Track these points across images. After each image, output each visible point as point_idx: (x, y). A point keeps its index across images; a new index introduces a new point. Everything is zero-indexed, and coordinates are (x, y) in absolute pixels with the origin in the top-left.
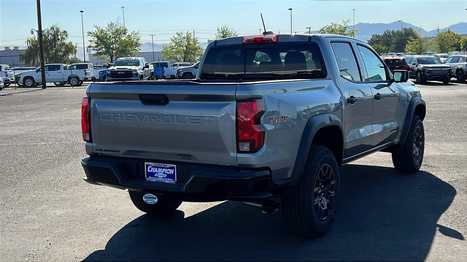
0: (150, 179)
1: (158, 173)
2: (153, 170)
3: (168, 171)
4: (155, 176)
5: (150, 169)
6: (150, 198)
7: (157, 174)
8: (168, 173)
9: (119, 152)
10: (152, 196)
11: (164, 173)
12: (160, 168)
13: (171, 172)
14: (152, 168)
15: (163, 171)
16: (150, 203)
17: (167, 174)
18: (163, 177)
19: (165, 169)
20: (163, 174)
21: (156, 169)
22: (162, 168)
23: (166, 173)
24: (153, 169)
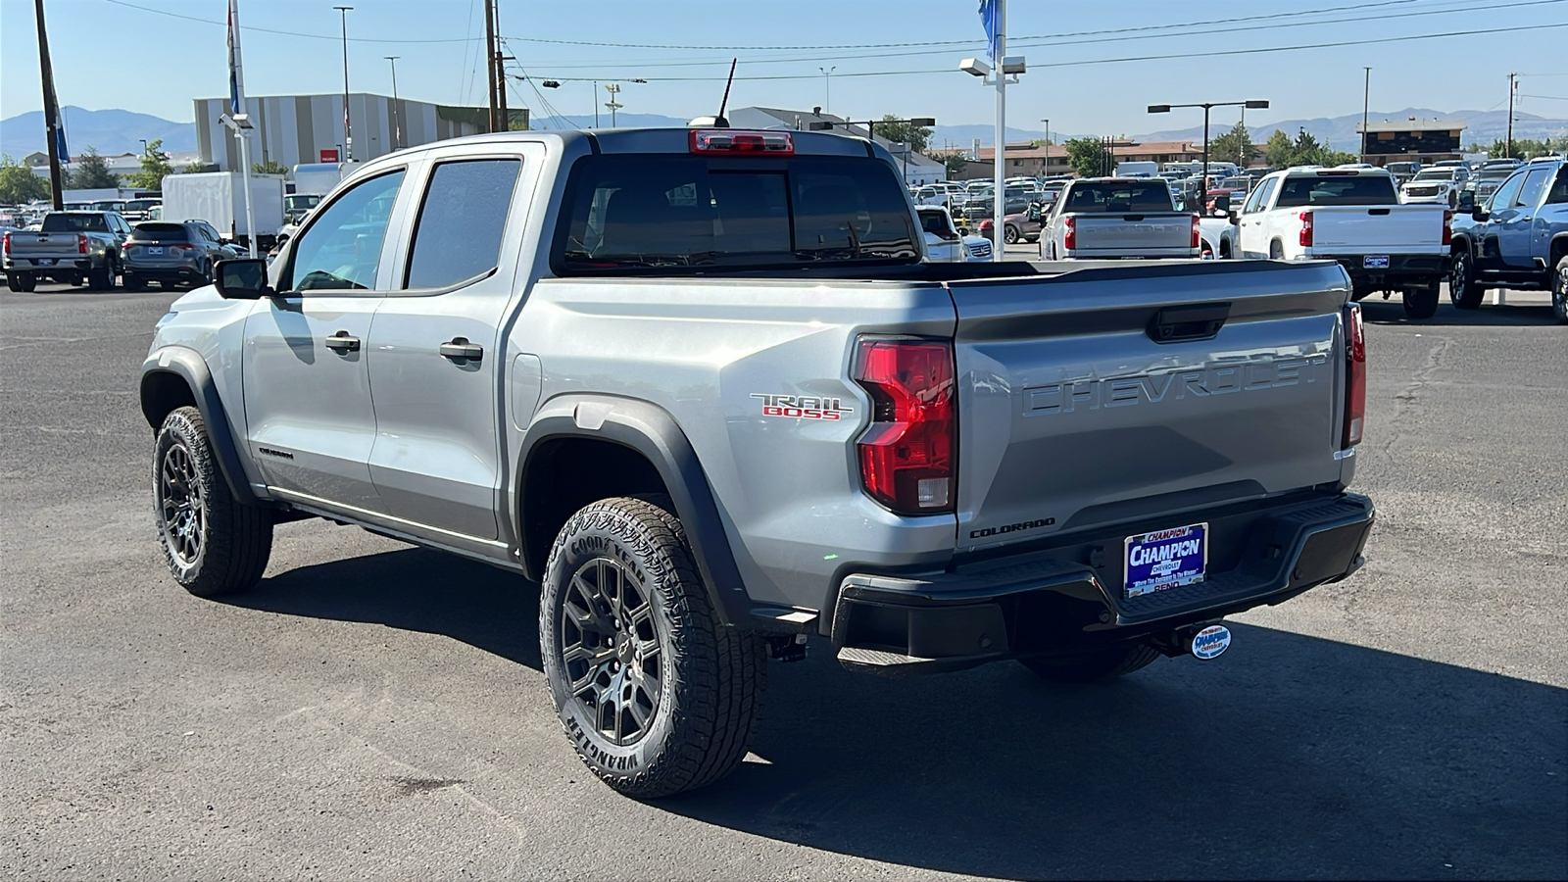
0: (1140, 588)
1: (1159, 563)
2: (1145, 559)
3: (1185, 548)
4: (1152, 573)
5: (1137, 558)
6: (1212, 639)
7: (1157, 566)
8: (1184, 554)
9: (1053, 520)
10: (1216, 630)
11: (1175, 558)
12: (1164, 543)
13: (1193, 546)
14: (1143, 551)
15: (1173, 551)
16: (1212, 654)
17: (1182, 557)
18: (1173, 572)
19: (1176, 545)
20: (1172, 560)
21: (1155, 549)
22: (1170, 542)
23: (1179, 555)
24: (1145, 553)
